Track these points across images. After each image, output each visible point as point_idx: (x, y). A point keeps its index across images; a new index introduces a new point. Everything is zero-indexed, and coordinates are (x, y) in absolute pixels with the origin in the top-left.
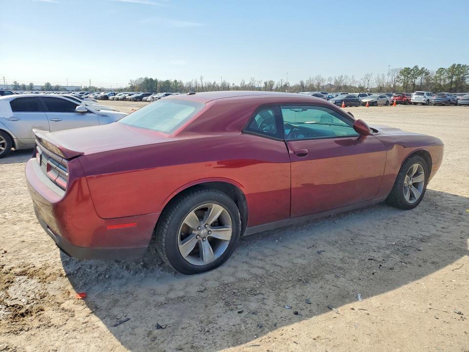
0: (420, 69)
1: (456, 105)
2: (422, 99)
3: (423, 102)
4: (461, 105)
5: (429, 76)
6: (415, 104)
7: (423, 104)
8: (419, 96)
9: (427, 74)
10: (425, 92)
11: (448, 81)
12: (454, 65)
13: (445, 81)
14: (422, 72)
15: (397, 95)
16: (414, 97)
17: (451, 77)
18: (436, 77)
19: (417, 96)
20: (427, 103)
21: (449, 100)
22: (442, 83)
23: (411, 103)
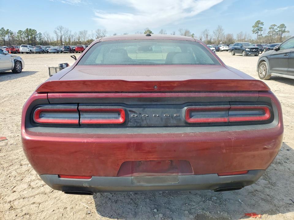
0: (6, 30)
1: (47, 53)
2: (27, 49)
3: (28, 51)
4: (50, 53)
5: (13, 35)
6: (22, 53)
7: (27, 53)
8: (25, 48)
9: (11, 34)
10: (28, 45)
11: (26, 39)
12: (27, 29)
13: (24, 39)
14: (8, 32)
15: (8, 47)
16: (21, 49)
17: (27, 37)
18: (18, 36)
19: (23, 48)
20: (31, 52)
21: (44, 50)
22: (23, 40)
23: (19, 53)
